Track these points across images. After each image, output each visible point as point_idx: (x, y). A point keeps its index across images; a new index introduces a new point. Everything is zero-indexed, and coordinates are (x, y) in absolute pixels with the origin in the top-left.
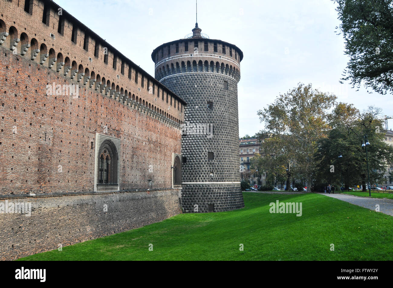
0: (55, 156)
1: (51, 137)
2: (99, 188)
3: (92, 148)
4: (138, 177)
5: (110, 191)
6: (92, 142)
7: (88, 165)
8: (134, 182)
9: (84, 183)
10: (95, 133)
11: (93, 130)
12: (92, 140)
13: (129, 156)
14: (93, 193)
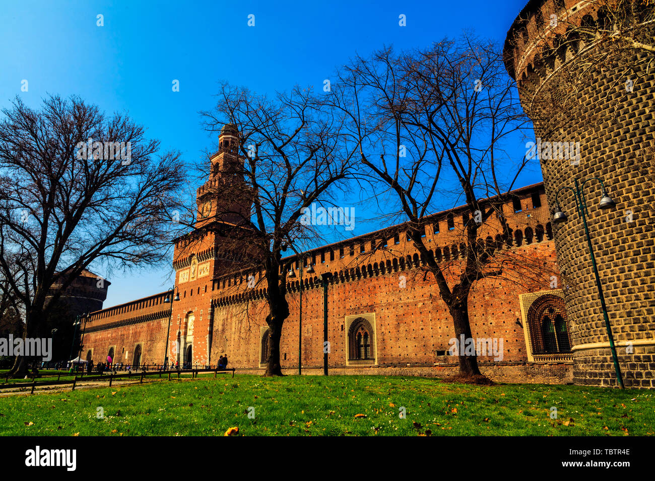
0: (314, 342)
1: (311, 330)
2: (351, 362)
3: (342, 330)
4: (410, 349)
5: (364, 365)
6: (342, 326)
7: (340, 344)
8: (402, 355)
9: (336, 359)
10: (344, 317)
11: (342, 315)
12: (342, 324)
13: (391, 328)
14: (345, 367)
